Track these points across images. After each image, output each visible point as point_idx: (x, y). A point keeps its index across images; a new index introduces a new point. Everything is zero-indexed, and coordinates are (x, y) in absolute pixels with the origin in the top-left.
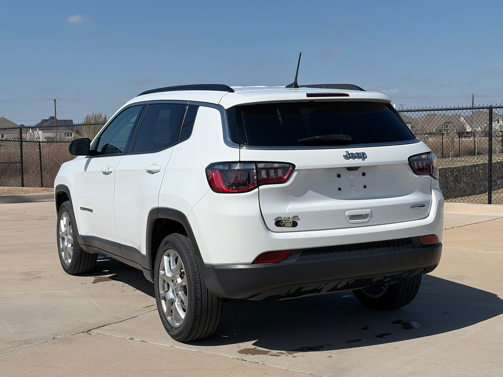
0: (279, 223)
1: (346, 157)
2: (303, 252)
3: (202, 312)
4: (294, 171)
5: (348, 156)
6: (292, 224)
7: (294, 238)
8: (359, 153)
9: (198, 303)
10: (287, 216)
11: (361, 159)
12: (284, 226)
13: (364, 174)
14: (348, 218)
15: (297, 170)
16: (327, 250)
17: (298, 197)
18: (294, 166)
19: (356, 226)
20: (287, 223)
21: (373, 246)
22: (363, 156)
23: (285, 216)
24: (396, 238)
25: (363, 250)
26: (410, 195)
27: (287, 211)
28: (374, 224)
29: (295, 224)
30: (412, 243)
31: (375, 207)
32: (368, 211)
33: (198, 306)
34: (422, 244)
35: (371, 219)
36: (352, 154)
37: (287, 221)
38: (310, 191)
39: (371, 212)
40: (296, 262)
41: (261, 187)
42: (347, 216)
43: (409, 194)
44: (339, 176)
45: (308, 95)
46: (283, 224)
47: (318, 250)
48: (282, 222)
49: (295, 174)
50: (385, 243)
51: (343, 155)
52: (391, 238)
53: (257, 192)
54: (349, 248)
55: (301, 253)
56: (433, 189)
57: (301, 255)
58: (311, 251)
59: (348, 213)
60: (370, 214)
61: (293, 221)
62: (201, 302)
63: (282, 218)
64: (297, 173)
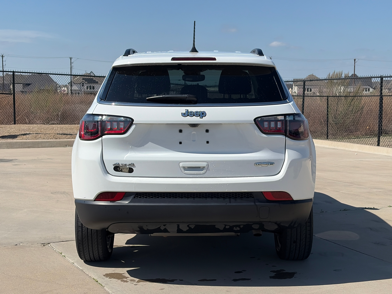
0: (117, 168)
1: (184, 115)
2: (136, 195)
3: (83, 238)
4: (133, 125)
5: (187, 114)
6: (128, 170)
7: (127, 182)
8: (199, 111)
9: (79, 229)
10: (124, 163)
11: (199, 117)
12: (121, 171)
13: (207, 131)
14: (182, 169)
15: (136, 124)
16: (159, 196)
17: (138, 147)
18: (133, 120)
19: (191, 177)
20: (124, 169)
21: (207, 196)
22: (202, 115)
23: (122, 163)
24: (231, 191)
25: (195, 199)
26: (258, 153)
27: (124, 159)
28: (210, 176)
29: (131, 170)
30: (253, 197)
31: (212, 161)
32: (204, 164)
33: (79, 232)
34: (267, 199)
35: (207, 171)
36: (191, 112)
37: (124, 167)
38: (150, 142)
39: (208, 165)
40: (128, 203)
41: (104, 137)
42: (181, 167)
43: (256, 152)
44: (181, 131)
45: (173, 59)
46: (120, 169)
47: (150, 195)
48: (120, 168)
49: (133, 127)
50: (220, 195)
51: (182, 113)
52: (226, 191)
53: (100, 140)
54: (181, 196)
55: (135, 195)
56: (287, 149)
57: (135, 197)
58: (144, 195)
59: (182, 165)
60: (206, 167)
61: (129, 168)
62: (81, 229)
63: (120, 164)
64: (135, 127)
